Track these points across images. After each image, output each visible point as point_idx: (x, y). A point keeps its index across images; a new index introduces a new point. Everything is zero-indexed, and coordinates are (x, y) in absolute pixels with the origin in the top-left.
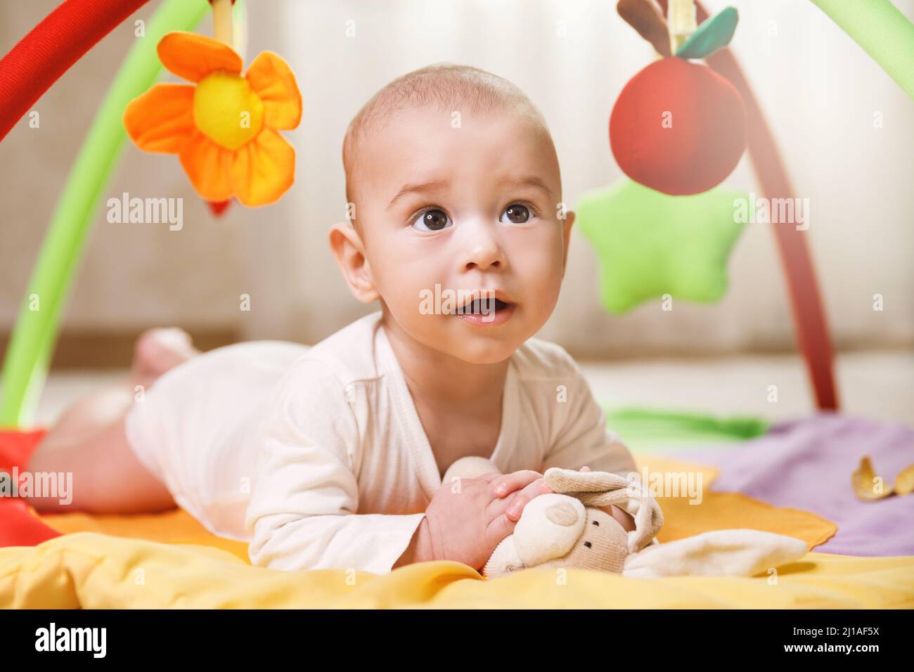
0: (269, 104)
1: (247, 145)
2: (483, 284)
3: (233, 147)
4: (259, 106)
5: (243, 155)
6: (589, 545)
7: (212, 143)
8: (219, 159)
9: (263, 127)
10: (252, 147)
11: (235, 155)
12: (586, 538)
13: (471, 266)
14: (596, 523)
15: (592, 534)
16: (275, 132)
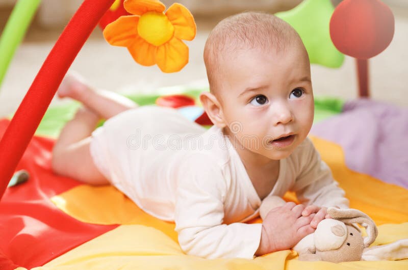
0: (176, 26)
1: (164, 44)
2: (285, 130)
3: (156, 44)
4: (172, 28)
5: (162, 49)
6: (349, 244)
7: (145, 41)
8: (148, 49)
9: (173, 36)
10: (167, 45)
11: (158, 48)
12: (348, 241)
13: (279, 123)
14: (351, 234)
15: (350, 240)
16: (180, 40)
